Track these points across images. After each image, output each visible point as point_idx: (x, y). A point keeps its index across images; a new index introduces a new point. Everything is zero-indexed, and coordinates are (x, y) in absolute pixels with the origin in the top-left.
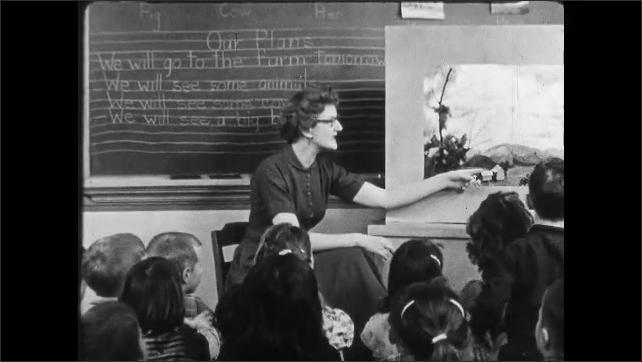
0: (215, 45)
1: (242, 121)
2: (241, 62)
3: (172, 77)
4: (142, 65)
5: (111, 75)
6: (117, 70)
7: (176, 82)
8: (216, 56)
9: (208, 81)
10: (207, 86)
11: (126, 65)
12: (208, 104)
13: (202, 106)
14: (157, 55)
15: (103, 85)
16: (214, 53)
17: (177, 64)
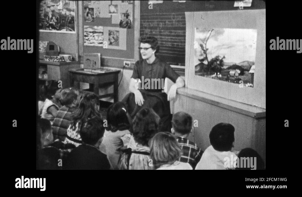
0: (174, 18)
1: (181, 45)
2: (181, 24)
3: (161, 29)
4: (153, 25)
5: (146, 28)
6: (147, 26)
7: (162, 31)
8: (174, 22)
9: (171, 31)
10: (171, 32)
11: (149, 25)
12: (171, 39)
13: (169, 39)
14: (158, 22)
15: (143, 31)
16: (173, 21)
17: (163, 25)
